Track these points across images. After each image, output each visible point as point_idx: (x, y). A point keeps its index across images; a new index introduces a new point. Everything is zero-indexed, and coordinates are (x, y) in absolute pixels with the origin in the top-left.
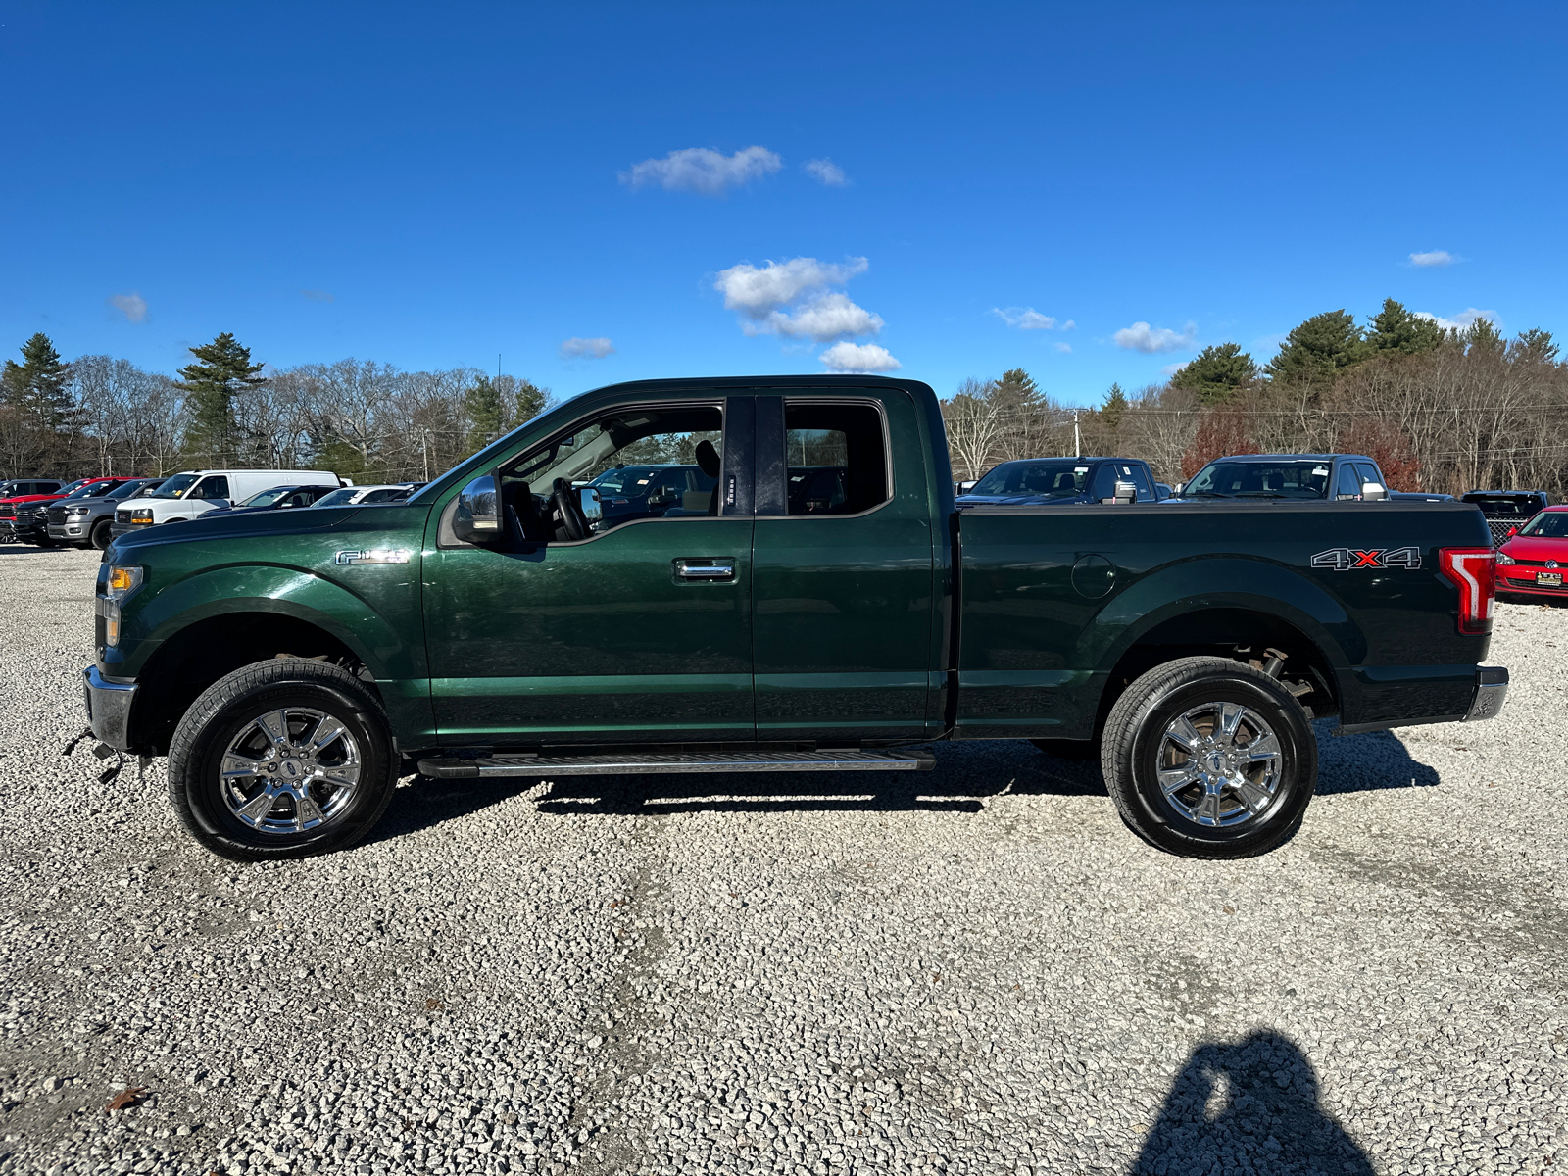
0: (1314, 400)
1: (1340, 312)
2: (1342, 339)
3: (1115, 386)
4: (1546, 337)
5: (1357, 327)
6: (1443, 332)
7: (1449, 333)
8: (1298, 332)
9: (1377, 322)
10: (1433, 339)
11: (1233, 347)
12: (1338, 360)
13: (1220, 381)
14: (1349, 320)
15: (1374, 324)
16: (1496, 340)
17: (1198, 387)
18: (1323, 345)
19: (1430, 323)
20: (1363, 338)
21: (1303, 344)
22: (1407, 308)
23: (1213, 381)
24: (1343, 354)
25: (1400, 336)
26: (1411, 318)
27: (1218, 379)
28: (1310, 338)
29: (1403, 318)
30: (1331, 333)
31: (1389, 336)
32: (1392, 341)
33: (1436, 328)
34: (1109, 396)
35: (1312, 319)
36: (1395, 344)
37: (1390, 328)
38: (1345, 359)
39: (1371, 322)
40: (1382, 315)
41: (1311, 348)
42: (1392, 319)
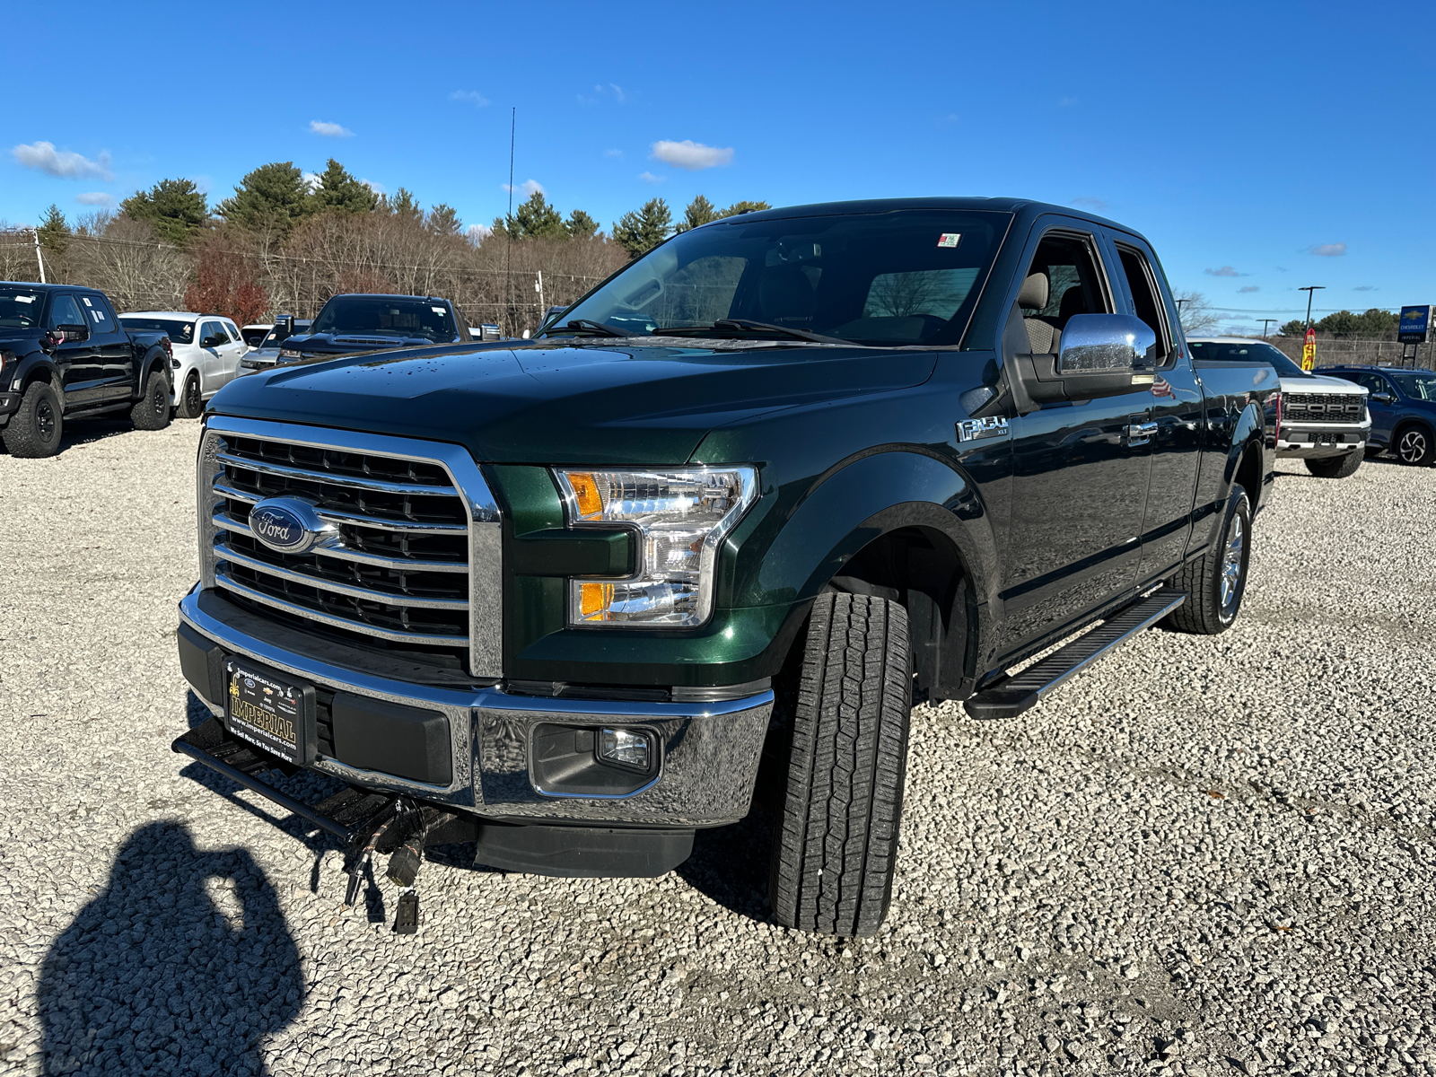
0: (274, 246)
1: (289, 164)
2: (293, 190)
3: (53, 208)
4: (452, 212)
5: (306, 181)
6: (377, 196)
7: (380, 198)
8: (252, 177)
9: (322, 178)
10: (369, 201)
11: (188, 184)
12: (292, 210)
13: (177, 217)
14: (298, 174)
15: (320, 181)
16: (415, 210)
17: (154, 220)
18: (276, 193)
19: (365, 187)
20: (312, 192)
21: (258, 190)
22: (347, 170)
23: (169, 216)
24: (295, 204)
25: (344, 195)
26: (351, 180)
27: (174, 214)
28: (264, 186)
29: (344, 178)
30: (283, 183)
31: (333, 193)
32: (337, 198)
33: (370, 192)
34: (47, 218)
35: (264, 167)
36: (340, 202)
37: (334, 187)
38: (298, 210)
39: (317, 178)
40: (327, 173)
41: (266, 195)
42: (334, 176)
